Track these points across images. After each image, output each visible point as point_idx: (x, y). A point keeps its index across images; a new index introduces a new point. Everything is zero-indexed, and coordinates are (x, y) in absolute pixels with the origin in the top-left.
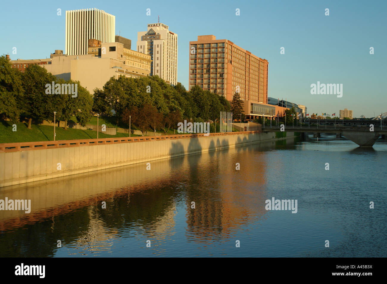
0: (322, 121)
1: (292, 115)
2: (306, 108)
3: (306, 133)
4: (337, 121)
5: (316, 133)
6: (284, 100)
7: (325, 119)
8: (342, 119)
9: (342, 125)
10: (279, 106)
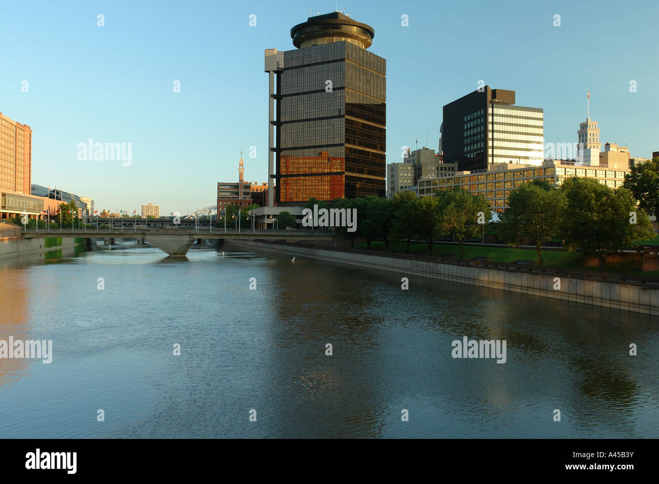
0: (116, 221)
1: (70, 211)
2: (93, 202)
3: (93, 239)
4: (139, 221)
5: (108, 238)
6: (59, 189)
7: (121, 218)
8: (144, 217)
9: (145, 227)
10: (51, 197)
